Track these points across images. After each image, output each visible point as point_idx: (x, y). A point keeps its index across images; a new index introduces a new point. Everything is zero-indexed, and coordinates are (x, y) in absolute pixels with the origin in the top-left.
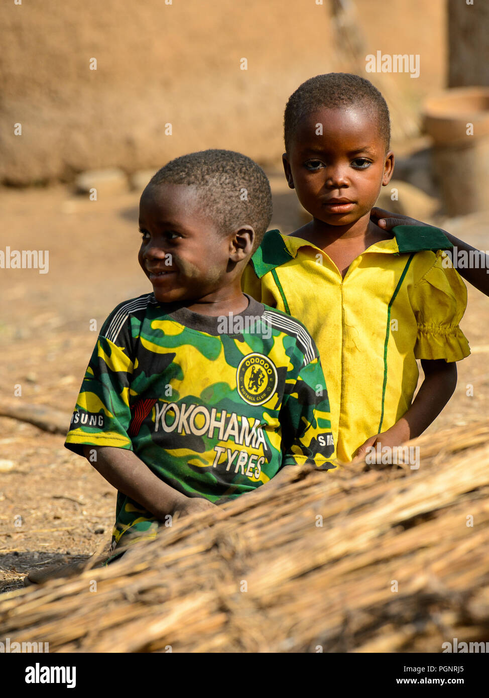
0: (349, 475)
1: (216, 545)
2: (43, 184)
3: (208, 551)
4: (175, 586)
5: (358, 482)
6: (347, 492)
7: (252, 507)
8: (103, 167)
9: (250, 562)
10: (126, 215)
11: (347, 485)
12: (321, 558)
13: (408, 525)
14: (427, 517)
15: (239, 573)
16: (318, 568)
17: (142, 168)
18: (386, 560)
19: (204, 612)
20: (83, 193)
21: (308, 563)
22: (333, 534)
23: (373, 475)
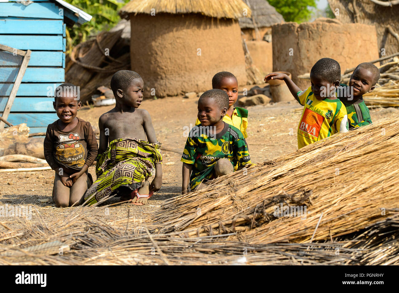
0: (260, 166)
1: (229, 183)
2: (177, 95)
3: (227, 185)
4: (220, 194)
5: (262, 168)
6: (260, 170)
7: (237, 174)
8: (191, 92)
9: (237, 188)
10: (196, 102)
11: (260, 168)
12: (256, 187)
13: (276, 178)
14: (281, 176)
15: (236, 191)
16: (255, 189)
17: (199, 92)
18: (271, 187)
19: (228, 200)
20: (187, 97)
21: (252, 188)
22: (258, 181)
23: (266, 166)
